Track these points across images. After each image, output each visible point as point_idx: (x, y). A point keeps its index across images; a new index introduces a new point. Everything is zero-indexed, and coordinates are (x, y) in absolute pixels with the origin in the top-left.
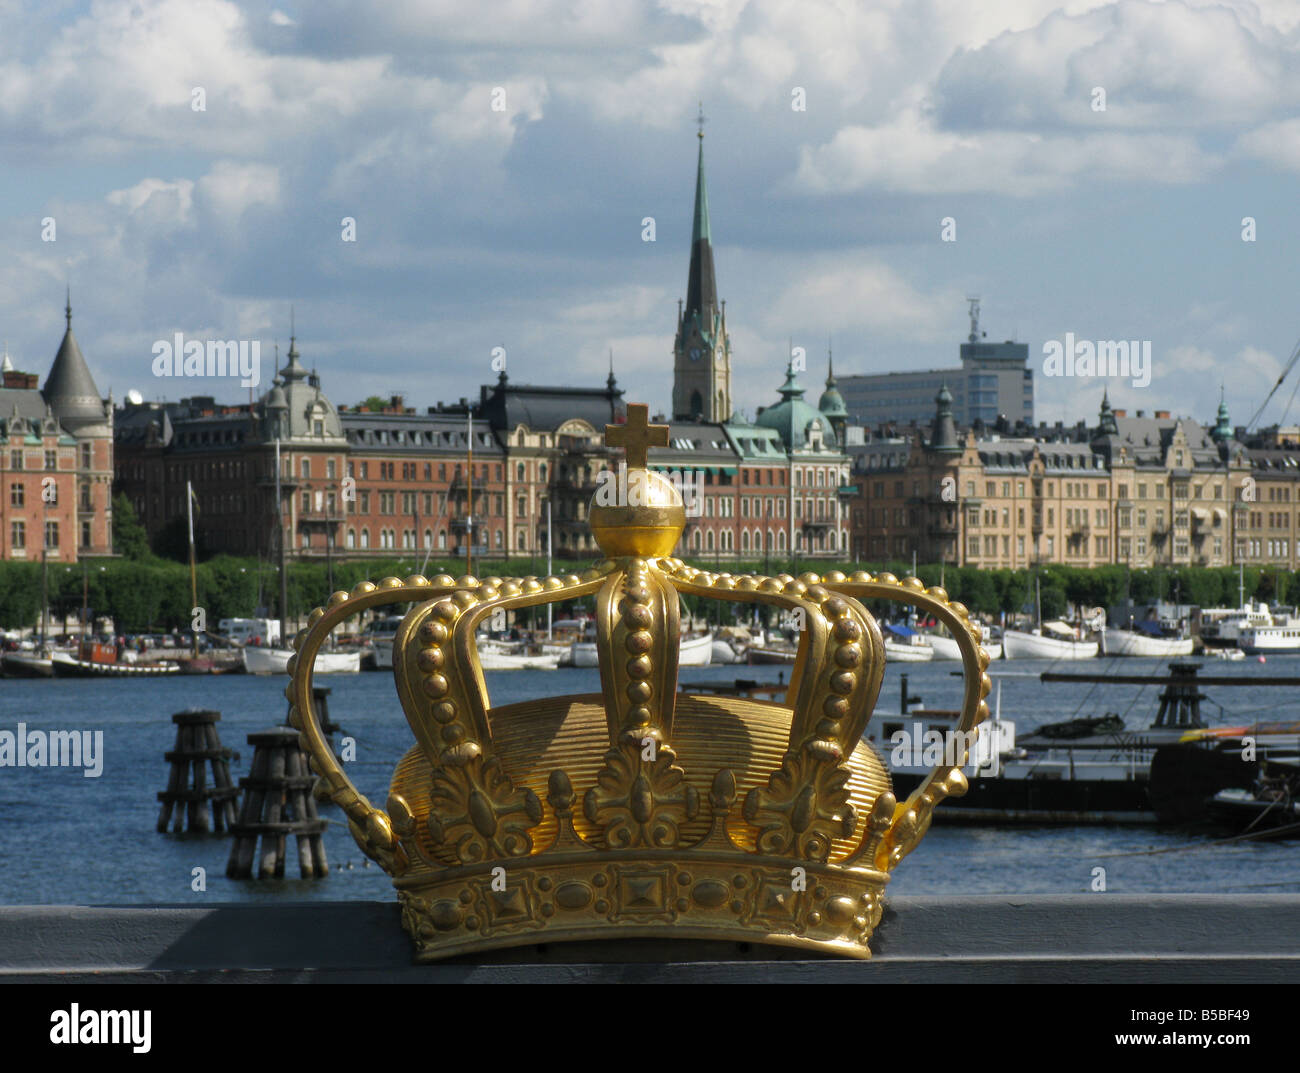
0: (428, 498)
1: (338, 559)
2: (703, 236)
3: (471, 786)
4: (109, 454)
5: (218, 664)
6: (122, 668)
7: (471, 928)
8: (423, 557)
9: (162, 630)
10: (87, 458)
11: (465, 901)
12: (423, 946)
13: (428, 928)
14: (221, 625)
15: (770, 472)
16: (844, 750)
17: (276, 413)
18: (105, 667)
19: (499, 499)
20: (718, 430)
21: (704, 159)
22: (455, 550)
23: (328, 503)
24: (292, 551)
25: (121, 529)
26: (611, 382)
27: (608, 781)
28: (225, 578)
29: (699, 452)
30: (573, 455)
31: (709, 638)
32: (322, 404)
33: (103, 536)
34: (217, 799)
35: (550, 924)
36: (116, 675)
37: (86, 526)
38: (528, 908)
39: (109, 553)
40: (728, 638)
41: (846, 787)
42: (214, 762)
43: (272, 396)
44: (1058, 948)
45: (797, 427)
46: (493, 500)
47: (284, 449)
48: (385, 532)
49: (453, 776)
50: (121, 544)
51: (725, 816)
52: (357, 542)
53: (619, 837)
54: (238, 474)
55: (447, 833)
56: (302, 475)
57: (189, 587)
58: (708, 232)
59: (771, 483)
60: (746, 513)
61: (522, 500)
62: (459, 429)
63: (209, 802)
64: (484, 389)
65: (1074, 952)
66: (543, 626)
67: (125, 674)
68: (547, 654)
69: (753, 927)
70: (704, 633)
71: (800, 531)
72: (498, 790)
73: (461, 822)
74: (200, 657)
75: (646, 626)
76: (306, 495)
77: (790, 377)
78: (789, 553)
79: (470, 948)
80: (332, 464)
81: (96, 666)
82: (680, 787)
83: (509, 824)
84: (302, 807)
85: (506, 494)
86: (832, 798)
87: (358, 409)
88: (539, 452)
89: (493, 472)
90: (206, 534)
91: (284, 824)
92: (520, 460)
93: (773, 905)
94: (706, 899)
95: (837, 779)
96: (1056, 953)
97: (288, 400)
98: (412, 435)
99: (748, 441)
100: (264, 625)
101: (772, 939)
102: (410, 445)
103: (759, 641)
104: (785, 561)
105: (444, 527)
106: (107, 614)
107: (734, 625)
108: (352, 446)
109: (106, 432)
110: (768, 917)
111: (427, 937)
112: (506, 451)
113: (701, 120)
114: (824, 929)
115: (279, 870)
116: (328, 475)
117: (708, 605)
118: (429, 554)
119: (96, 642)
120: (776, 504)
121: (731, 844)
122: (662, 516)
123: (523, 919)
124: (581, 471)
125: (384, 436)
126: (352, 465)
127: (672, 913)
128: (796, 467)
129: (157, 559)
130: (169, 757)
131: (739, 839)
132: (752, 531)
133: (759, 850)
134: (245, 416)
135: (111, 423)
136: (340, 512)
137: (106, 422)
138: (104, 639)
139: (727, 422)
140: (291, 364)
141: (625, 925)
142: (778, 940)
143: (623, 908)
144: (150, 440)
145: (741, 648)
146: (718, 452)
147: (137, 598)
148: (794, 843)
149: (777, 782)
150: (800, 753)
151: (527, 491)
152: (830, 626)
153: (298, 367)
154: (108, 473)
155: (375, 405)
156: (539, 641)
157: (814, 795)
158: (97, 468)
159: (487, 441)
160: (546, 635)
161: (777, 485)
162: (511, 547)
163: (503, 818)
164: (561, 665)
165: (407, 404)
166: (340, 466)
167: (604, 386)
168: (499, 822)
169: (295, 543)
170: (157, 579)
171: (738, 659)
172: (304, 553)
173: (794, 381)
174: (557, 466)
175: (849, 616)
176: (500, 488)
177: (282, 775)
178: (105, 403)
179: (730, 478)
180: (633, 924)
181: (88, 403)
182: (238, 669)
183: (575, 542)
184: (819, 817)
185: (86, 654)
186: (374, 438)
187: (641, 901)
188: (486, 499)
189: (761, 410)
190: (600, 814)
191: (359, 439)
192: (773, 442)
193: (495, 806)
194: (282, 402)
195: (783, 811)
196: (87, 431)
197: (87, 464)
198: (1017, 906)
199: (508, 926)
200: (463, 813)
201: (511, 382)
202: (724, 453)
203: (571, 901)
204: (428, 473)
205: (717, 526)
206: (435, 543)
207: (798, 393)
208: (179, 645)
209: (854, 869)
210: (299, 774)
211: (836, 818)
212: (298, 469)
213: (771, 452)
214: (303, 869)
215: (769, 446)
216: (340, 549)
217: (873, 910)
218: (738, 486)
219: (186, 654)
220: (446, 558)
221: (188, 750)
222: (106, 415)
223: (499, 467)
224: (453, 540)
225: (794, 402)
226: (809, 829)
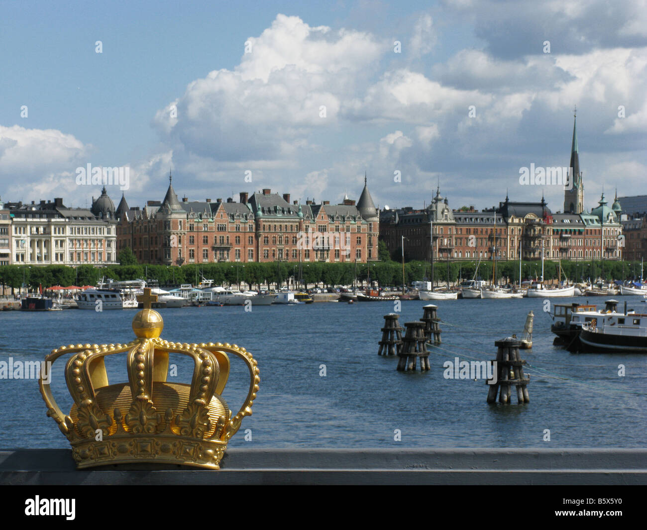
0: (482, 240)
1: (451, 261)
2: (575, 150)
3: (89, 413)
4: (378, 227)
5: (411, 297)
6: (380, 298)
7: (92, 459)
8: (479, 260)
9: (394, 285)
10: (371, 228)
11: (90, 450)
12: (78, 464)
13: (80, 459)
14: (412, 284)
15: (595, 230)
16: (207, 402)
17: (432, 212)
18: (374, 298)
19: (505, 240)
20: (578, 216)
21: (576, 124)
22: (490, 258)
23: (449, 242)
24: (436, 259)
25: (381, 252)
26: (543, 200)
27: (132, 412)
28: (414, 268)
29: (572, 224)
30: (530, 225)
31: (573, 287)
32: (447, 209)
33: (375, 254)
34: (398, 344)
35: (116, 458)
36: (378, 300)
37: (370, 251)
38: (109, 452)
39: (377, 260)
40: (579, 287)
41: (208, 414)
42: (397, 332)
43: (431, 207)
44: (280, 467)
45: (605, 215)
46: (503, 241)
47: (434, 224)
48: (467, 252)
49: (84, 410)
50: (381, 257)
51: (169, 423)
52: (458, 255)
53: (137, 430)
54: (420, 233)
55: (83, 429)
56: (440, 233)
57: (402, 271)
58: (577, 149)
59: (596, 234)
60: (587, 244)
61: (513, 241)
62: (492, 217)
63: (396, 345)
64: (501, 203)
65: (285, 468)
66: (518, 284)
67: (381, 300)
68: (519, 293)
69: (180, 459)
70: (572, 285)
71: (605, 250)
72: (98, 414)
73: (88, 425)
74: (405, 294)
75: (142, 362)
76: (442, 240)
77: (603, 198)
78: (601, 258)
79: (91, 465)
80: (450, 229)
81: (371, 297)
82: (155, 414)
83: (102, 426)
84: (422, 347)
85: (507, 239)
86: (204, 417)
87: (459, 211)
88: (518, 225)
89: (503, 231)
90: (409, 253)
91: (416, 353)
92: (512, 227)
93: (185, 452)
94: (165, 450)
95: (206, 411)
96: (279, 468)
97: (436, 208)
98: (477, 219)
99: (588, 220)
100: (427, 284)
101: (186, 463)
102: (476, 223)
103: (590, 288)
104: (600, 261)
105: (486, 250)
106: (376, 280)
107: (582, 283)
108: (457, 223)
109: (377, 219)
110: (185, 456)
111: (79, 461)
112: (507, 224)
113: (575, 111)
114: (203, 460)
115: (414, 368)
116: (449, 233)
117: (573, 276)
118: (480, 259)
119: (371, 289)
120: (597, 241)
121: (172, 433)
122: (153, 325)
123: (108, 456)
124: (532, 230)
125: (467, 219)
126: (457, 229)
127: (154, 454)
128: (604, 229)
129: (392, 261)
130: (382, 330)
131: (175, 430)
132: (589, 251)
133: (181, 435)
134: (422, 213)
135: (378, 216)
136: (453, 245)
137: (377, 216)
138: (375, 289)
139: (581, 213)
140: (438, 196)
141: (139, 458)
142: (188, 464)
143: (139, 453)
144: (391, 222)
145: (584, 290)
146: (578, 224)
147: (386, 275)
148: (192, 432)
149: (186, 413)
150: (192, 403)
151: (514, 238)
152: (201, 361)
153: (440, 197)
154: (377, 233)
155: (465, 209)
156: (516, 288)
157: (197, 417)
158: (374, 231)
159: (501, 221)
160: (519, 286)
161: (598, 235)
162: (508, 257)
163: (100, 424)
164: (524, 296)
165: (475, 209)
166: (453, 230)
167: (541, 202)
168: (99, 425)
169: (437, 255)
170: (392, 268)
171: (583, 294)
172: (440, 259)
173: (604, 199)
174: (524, 229)
175: (208, 358)
176: (505, 237)
177: (416, 337)
178: (377, 210)
179: (582, 232)
180: (142, 458)
181: (371, 210)
182: (417, 298)
183: (530, 255)
184: (199, 424)
185: (368, 293)
186: (464, 220)
187: (144, 451)
188: (501, 240)
189: (593, 209)
190: (130, 422)
191: (459, 221)
192: (596, 220)
193: (97, 420)
194: (434, 209)
195: (188, 422)
196: (370, 219)
197: (371, 230)
198: (266, 453)
199: (103, 458)
200: (87, 422)
201: (510, 201)
202: (580, 224)
203: (122, 451)
204: (482, 232)
205: (577, 249)
206: (484, 255)
207: (605, 203)
208: (399, 290)
209: (212, 441)
210: (421, 336)
211: (205, 424)
212: (439, 231)
213: (596, 223)
214: (422, 368)
215: (595, 221)
216: (452, 258)
217: (220, 454)
218: (584, 235)
219: (401, 293)
220: (487, 260)
221: (389, 328)
222: (377, 214)
223: (505, 229)
224: (490, 254)
225: (604, 207)
226: (197, 427)
